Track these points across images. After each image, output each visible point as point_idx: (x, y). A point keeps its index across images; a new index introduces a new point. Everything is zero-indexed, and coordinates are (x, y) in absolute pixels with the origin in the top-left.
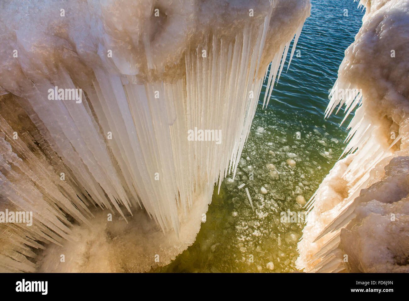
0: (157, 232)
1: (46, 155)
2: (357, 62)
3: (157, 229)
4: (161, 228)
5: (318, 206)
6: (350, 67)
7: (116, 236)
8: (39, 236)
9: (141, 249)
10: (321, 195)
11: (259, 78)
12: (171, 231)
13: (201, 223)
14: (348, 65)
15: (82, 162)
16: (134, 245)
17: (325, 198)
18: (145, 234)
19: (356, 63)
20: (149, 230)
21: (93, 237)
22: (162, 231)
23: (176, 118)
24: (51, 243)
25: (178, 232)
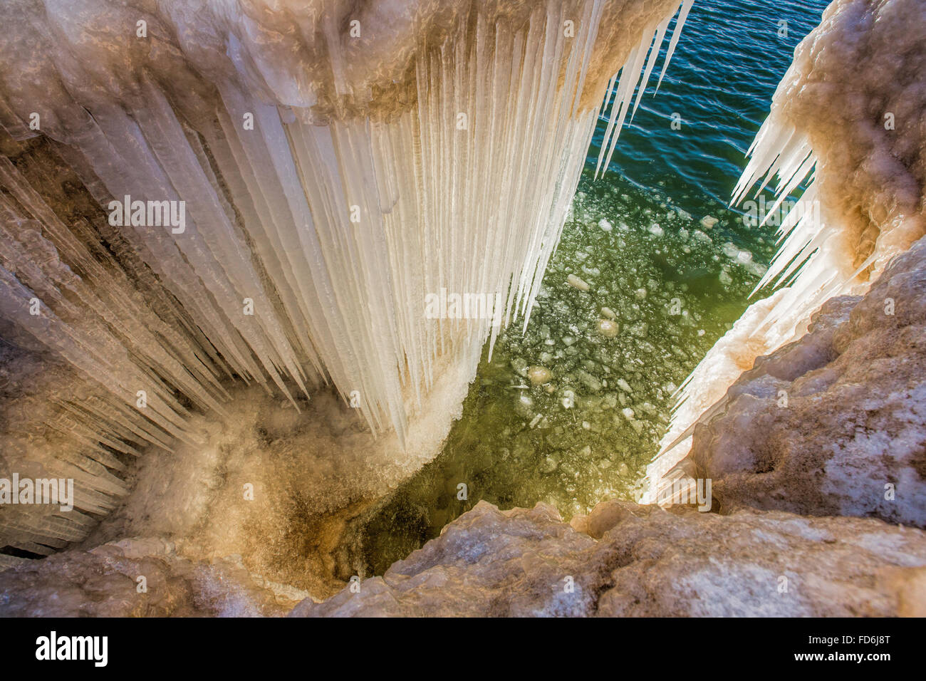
0: (360, 434)
1: (126, 269)
2: (816, 77)
3: (359, 427)
4: (368, 426)
5: (698, 394)
6: (799, 88)
7: (277, 438)
8: (126, 431)
9: (328, 465)
10: (707, 372)
11: (590, 108)
12: (388, 432)
13: (450, 420)
14: (796, 83)
15: (202, 287)
16: (314, 457)
17: (714, 378)
18: (336, 436)
19: (814, 81)
20: (345, 429)
21: (230, 438)
22: (370, 432)
23: (398, 197)
24: (150, 444)
25: (402, 433)
